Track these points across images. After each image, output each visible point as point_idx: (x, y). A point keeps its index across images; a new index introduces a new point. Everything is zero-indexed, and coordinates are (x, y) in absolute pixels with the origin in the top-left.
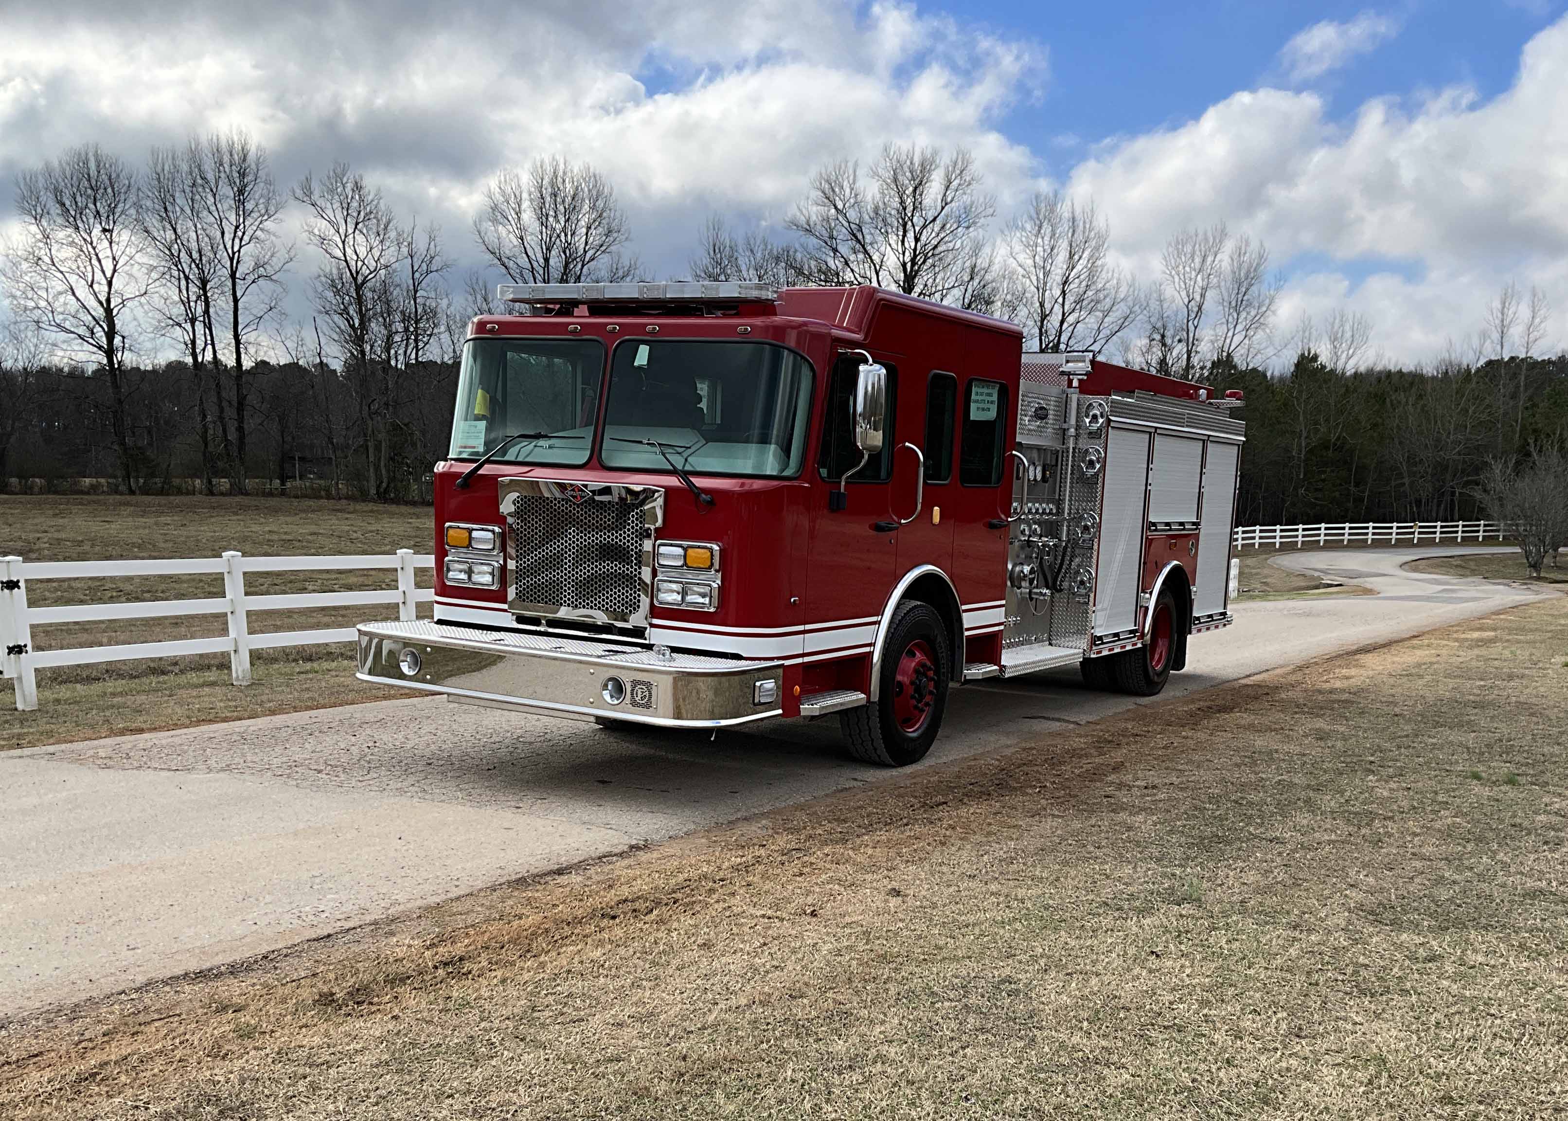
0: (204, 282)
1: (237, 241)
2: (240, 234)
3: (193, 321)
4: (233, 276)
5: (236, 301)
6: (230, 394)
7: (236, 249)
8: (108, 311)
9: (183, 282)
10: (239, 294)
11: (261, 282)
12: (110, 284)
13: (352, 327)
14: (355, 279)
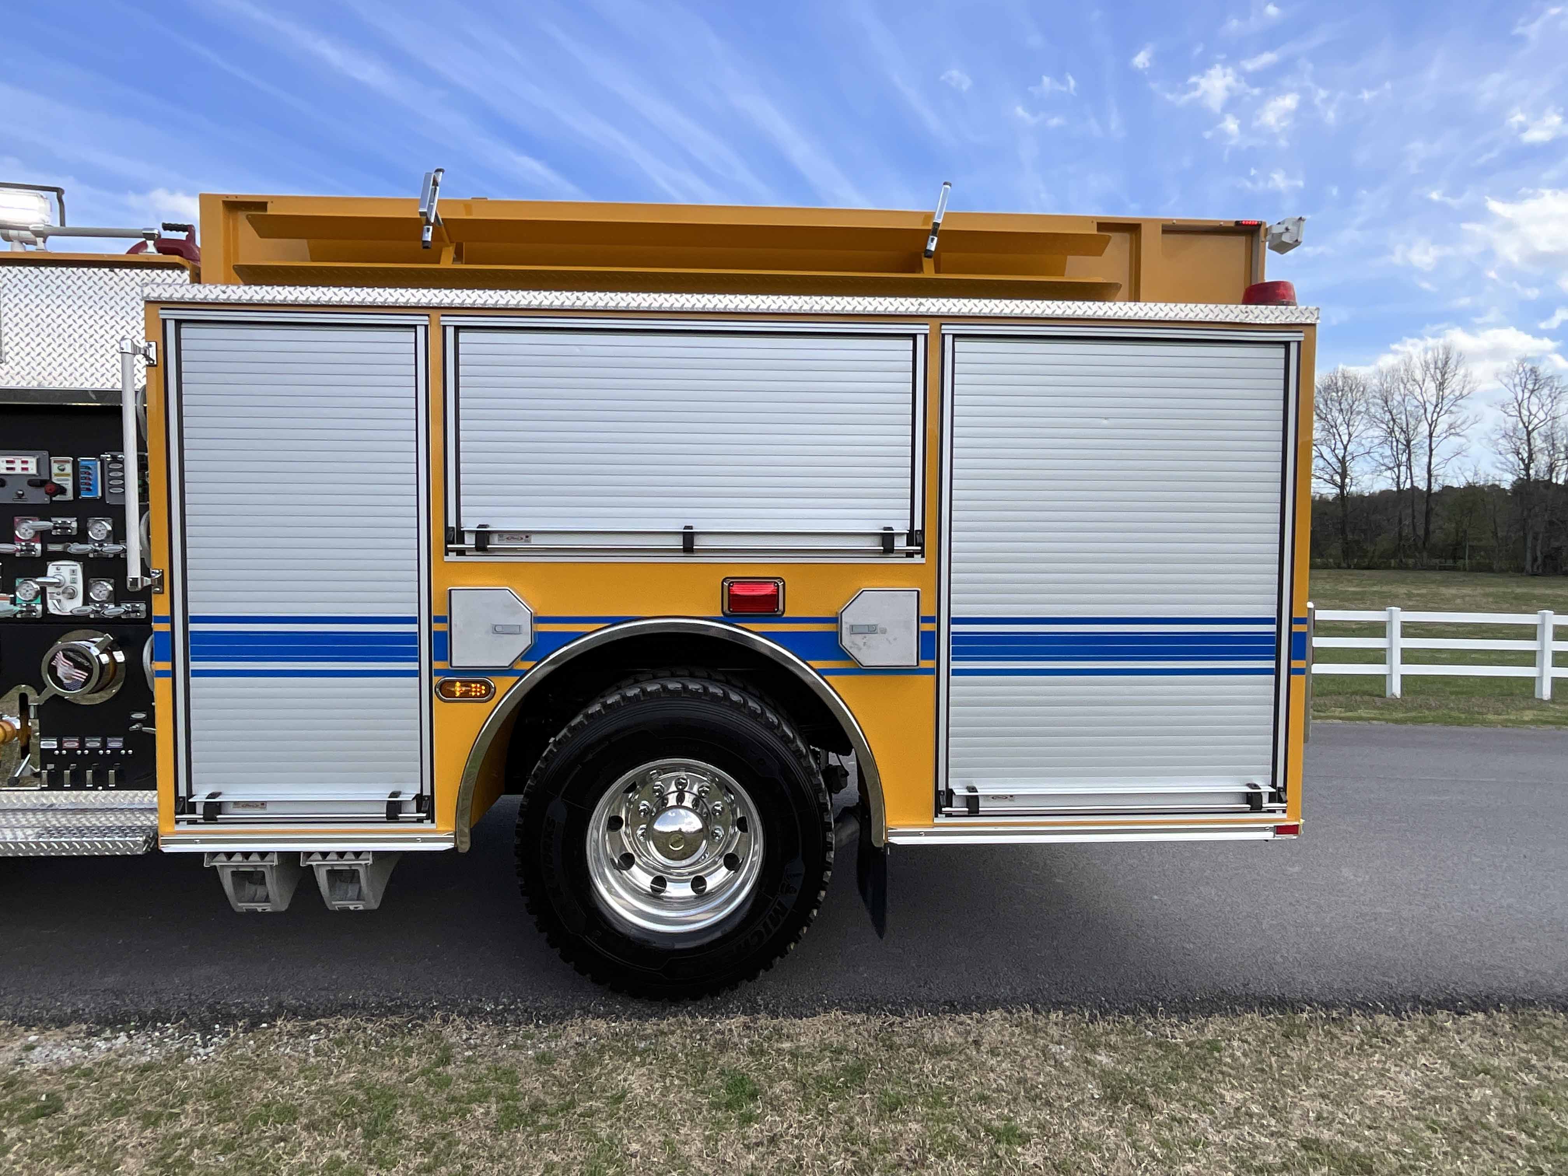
0: (1408, 442)
1: (1435, 415)
2: (1438, 410)
3: (1399, 466)
4: (1431, 435)
5: (1431, 450)
6: (1422, 507)
7: (1434, 419)
8: (1343, 462)
9: (1395, 444)
10: (1433, 447)
11: (1451, 437)
12: (1345, 448)
13: (1523, 460)
14: (1527, 428)
